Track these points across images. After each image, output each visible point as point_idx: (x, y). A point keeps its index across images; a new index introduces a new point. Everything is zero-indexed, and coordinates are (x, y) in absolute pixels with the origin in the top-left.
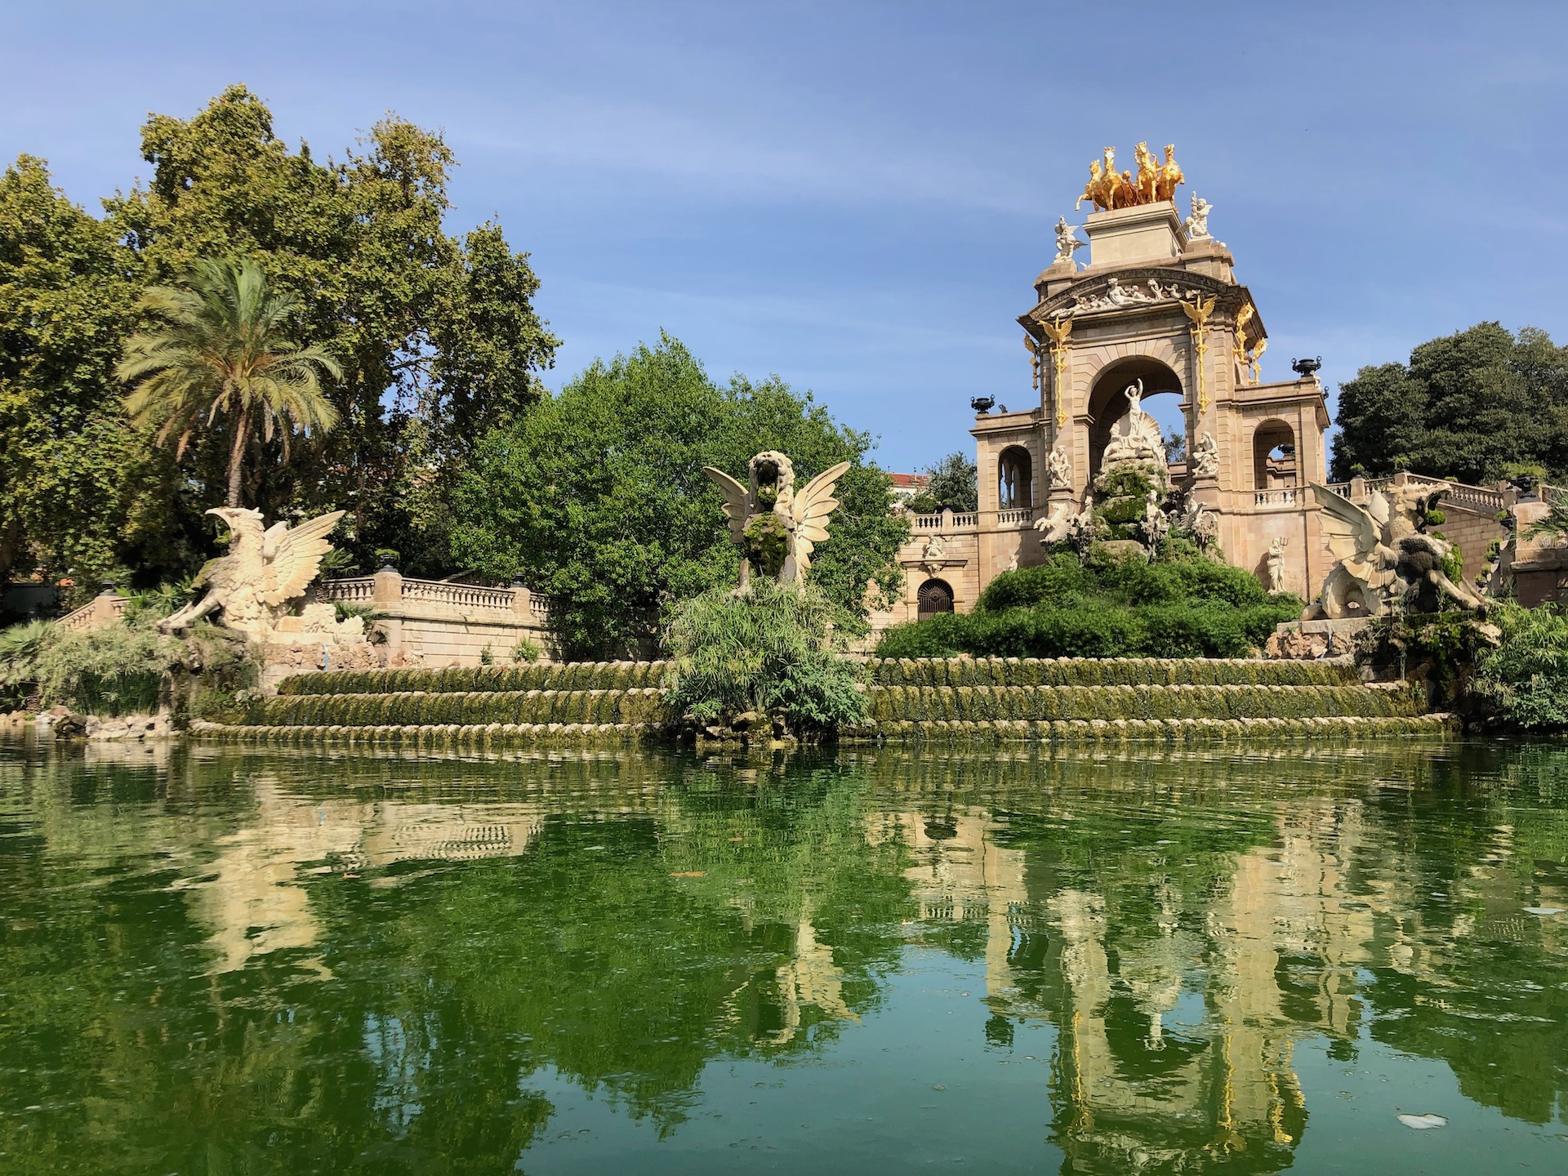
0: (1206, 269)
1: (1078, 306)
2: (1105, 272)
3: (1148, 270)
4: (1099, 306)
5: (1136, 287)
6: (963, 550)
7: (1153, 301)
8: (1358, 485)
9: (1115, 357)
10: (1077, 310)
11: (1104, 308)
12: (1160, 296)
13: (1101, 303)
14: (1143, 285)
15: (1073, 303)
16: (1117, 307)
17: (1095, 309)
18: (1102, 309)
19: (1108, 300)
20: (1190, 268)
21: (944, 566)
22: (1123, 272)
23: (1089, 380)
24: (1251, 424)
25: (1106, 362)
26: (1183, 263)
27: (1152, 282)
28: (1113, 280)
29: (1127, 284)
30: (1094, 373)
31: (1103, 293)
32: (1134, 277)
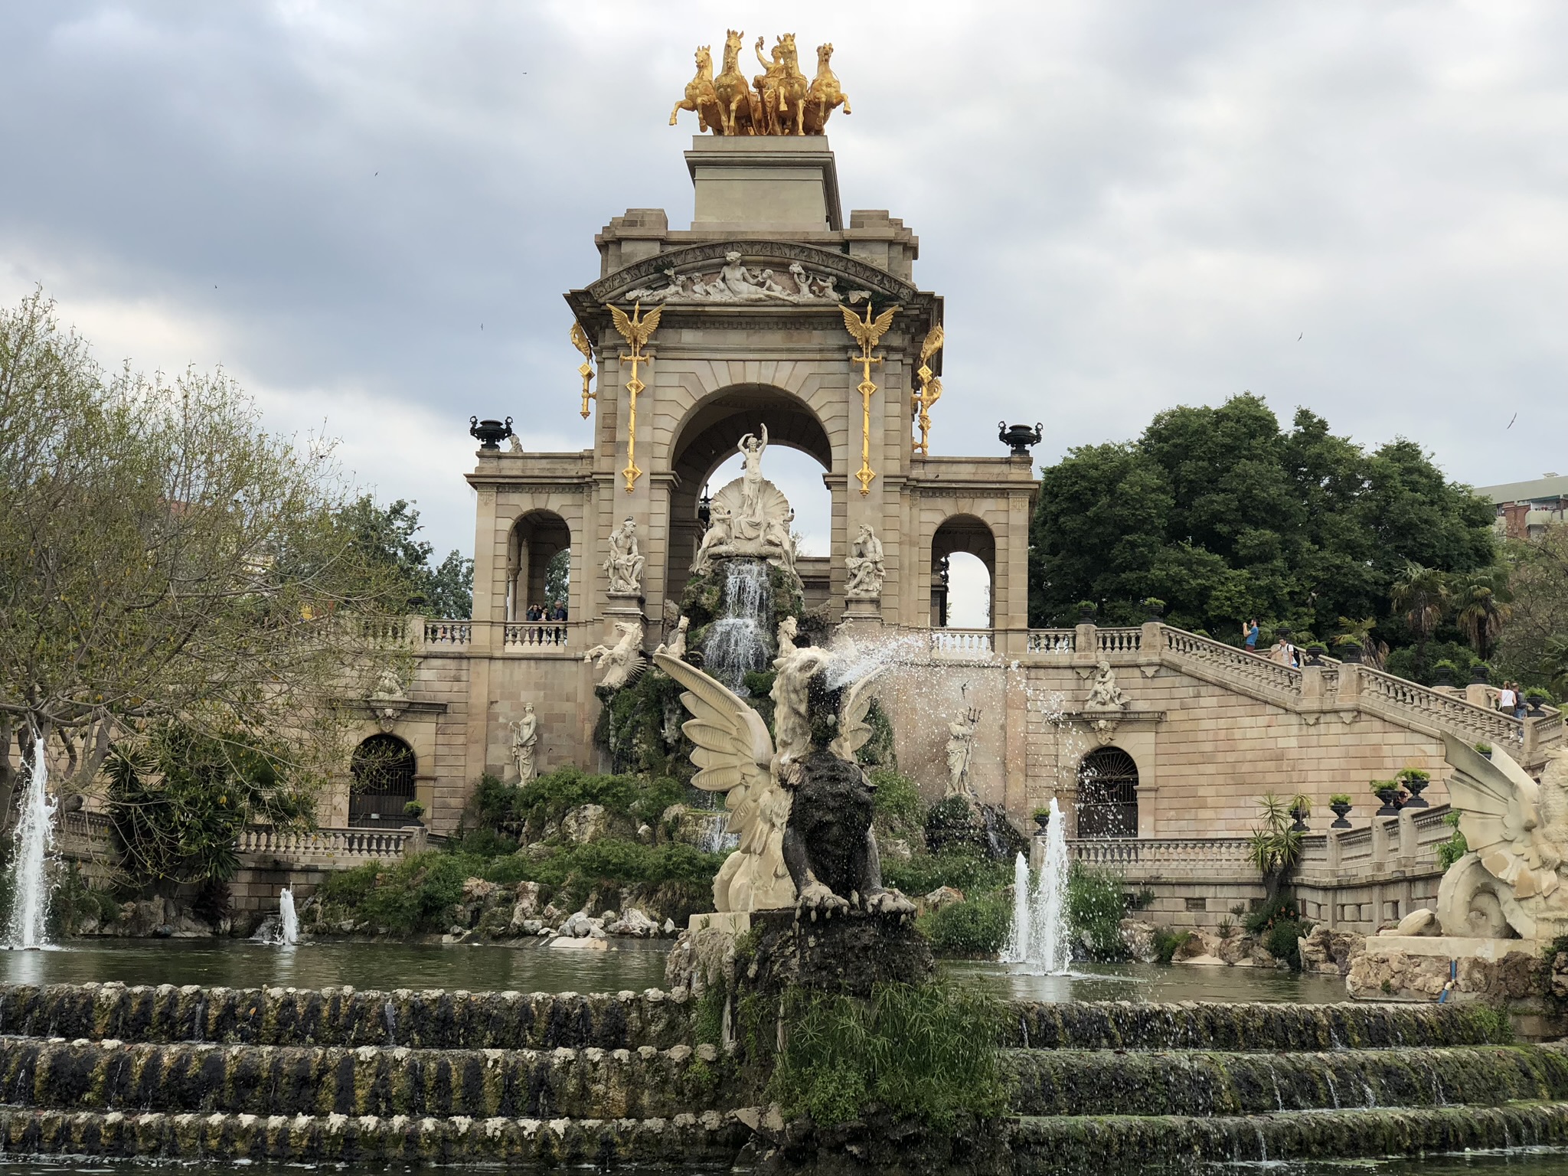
0: (879, 259)
1: (672, 289)
2: (721, 238)
3: (791, 247)
4: (708, 293)
5: (769, 271)
6: (438, 686)
7: (794, 298)
8: (1087, 634)
9: (725, 382)
10: (671, 294)
11: (716, 297)
13: (709, 289)
16: (735, 299)
17: (698, 297)
18: (711, 299)
19: (722, 285)
20: (856, 254)
21: (404, 711)
22: (752, 243)
23: (680, 414)
24: (932, 516)
25: (710, 388)
26: (845, 245)
27: (796, 268)
28: (733, 255)
29: (757, 263)
30: (689, 404)
32: (769, 254)
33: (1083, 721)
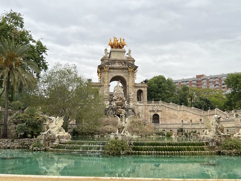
0: (132, 63)
2: (115, 60)
3: (123, 61)
5: (120, 64)
8: (153, 102)
9: (115, 75)
10: (110, 66)
12: (124, 66)
14: (122, 63)
15: (109, 64)
18: (114, 66)
20: (129, 62)
22: (118, 60)
24: (137, 90)
28: (117, 62)
31: (114, 63)
32: (120, 62)
33: (153, 111)
